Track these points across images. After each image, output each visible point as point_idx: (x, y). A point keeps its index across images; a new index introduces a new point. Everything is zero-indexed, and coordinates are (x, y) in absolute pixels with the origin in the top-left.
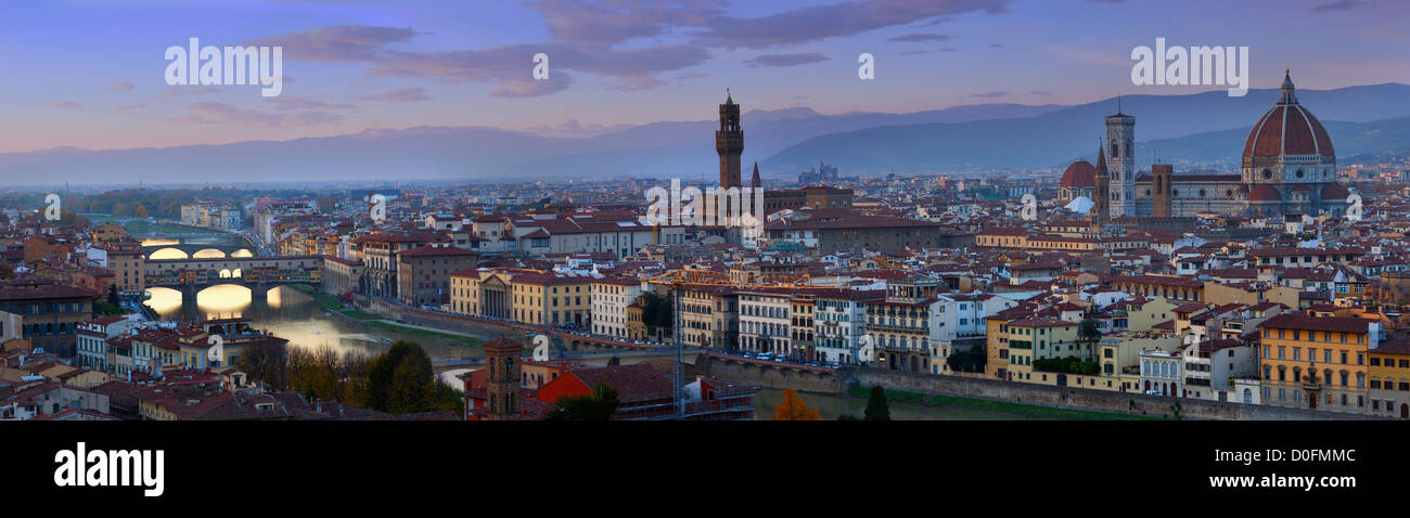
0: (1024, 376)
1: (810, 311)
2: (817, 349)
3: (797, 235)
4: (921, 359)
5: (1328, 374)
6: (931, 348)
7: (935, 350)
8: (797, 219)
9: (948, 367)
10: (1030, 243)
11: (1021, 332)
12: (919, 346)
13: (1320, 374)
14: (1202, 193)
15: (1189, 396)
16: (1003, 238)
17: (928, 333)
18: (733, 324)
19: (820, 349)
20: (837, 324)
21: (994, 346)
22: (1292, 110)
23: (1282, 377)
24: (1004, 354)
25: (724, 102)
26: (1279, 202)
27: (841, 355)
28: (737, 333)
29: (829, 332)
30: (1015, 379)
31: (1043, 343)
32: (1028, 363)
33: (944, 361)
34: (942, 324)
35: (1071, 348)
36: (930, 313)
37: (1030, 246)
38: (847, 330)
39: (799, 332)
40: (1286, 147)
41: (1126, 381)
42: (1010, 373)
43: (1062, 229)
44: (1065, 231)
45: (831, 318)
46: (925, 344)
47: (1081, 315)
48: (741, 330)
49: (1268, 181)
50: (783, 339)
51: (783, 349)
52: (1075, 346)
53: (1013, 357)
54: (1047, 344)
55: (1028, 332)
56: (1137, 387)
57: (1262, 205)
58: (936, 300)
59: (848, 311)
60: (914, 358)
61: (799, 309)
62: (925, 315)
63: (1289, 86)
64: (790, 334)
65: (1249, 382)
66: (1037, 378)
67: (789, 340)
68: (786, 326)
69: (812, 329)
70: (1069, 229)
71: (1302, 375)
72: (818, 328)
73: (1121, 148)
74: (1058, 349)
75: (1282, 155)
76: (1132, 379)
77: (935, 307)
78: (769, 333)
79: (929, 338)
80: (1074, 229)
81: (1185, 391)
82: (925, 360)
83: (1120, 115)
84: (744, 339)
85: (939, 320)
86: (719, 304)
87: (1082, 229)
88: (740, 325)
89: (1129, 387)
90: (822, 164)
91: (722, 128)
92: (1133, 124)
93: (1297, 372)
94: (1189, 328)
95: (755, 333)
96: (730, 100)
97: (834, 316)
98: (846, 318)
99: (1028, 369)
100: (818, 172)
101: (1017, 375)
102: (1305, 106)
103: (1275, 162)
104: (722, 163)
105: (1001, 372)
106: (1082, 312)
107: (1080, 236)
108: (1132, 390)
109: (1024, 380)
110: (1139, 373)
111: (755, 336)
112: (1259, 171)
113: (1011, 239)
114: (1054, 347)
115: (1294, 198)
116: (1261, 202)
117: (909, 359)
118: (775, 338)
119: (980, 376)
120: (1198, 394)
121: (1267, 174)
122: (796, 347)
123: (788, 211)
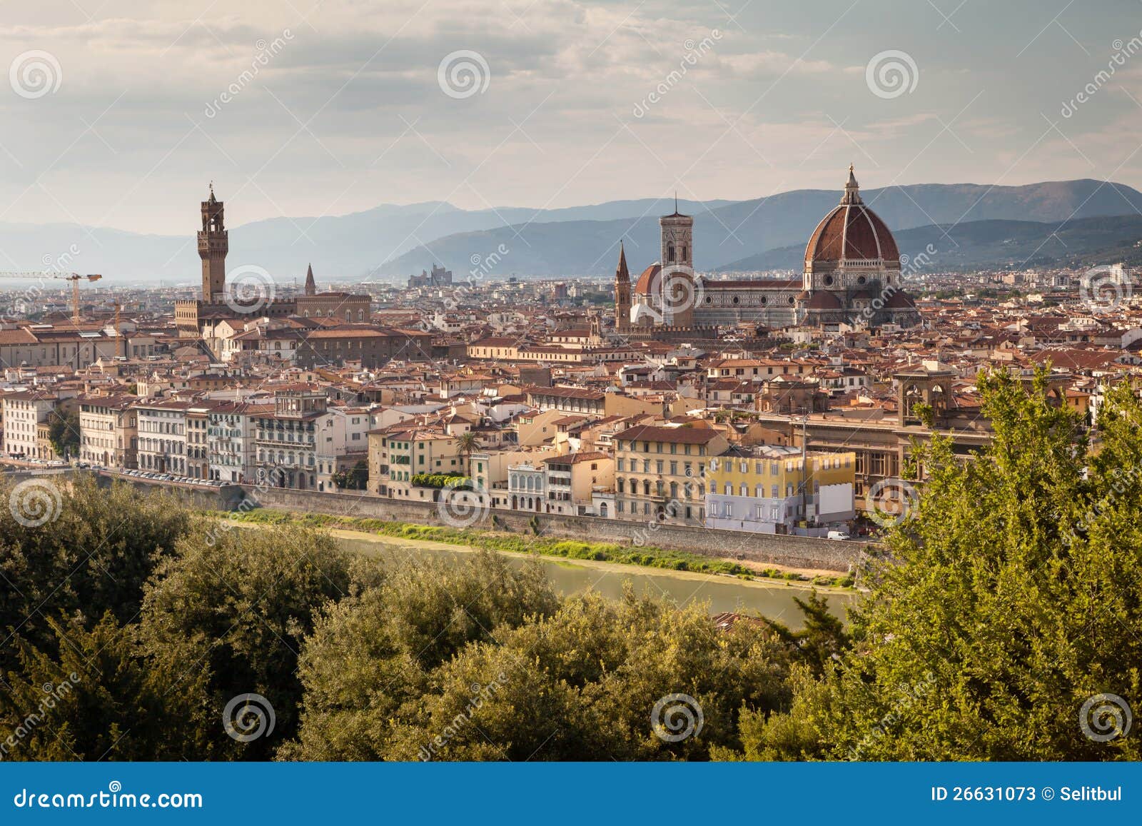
0: (403, 492)
1: (204, 427)
2: (211, 466)
3: (272, 345)
4: (308, 476)
5: (674, 485)
6: (317, 464)
7: (321, 466)
8: (274, 328)
9: (333, 484)
10: (521, 354)
11: (399, 446)
12: (306, 462)
13: (667, 487)
14: (736, 300)
15: (552, 512)
16: (495, 349)
17: (314, 448)
18: (134, 441)
19: (215, 467)
20: (230, 439)
21: (375, 461)
22: (854, 211)
23: (634, 490)
24: (384, 469)
25: (207, 199)
26: (839, 310)
27: (234, 474)
28: (136, 450)
29: (222, 449)
30: (396, 496)
31: (422, 458)
32: (407, 479)
33: (329, 478)
34: (329, 439)
35: (453, 463)
36: (316, 427)
37: (521, 357)
38: (239, 446)
39: (194, 449)
40: (846, 252)
41: (496, 497)
42: (390, 490)
43: (563, 339)
44: (567, 341)
45: (224, 433)
46: (311, 461)
47: (467, 428)
48: (139, 448)
49: (829, 288)
50: (179, 457)
51: (179, 467)
52: (458, 460)
53: (393, 472)
54: (426, 460)
55: (406, 447)
56: (505, 502)
57: (821, 314)
58: (325, 413)
59: (239, 426)
60: (302, 475)
61: (193, 424)
62: (311, 429)
63: (853, 184)
64: (185, 451)
65: (605, 496)
66: (415, 495)
67: (185, 458)
68: (181, 444)
69: (206, 446)
70: (570, 339)
71: (651, 488)
72: (211, 444)
73: (678, 251)
74: (439, 463)
75: (843, 259)
76: (500, 494)
77: (321, 422)
78: (165, 450)
79: (315, 453)
80: (575, 339)
81: (548, 506)
82: (312, 478)
83: (676, 215)
84: (143, 457)
85: (326, 435)
86: (120, 420)
87: (583, 339)
88: (139, 442)
89: (498, 502)
90: (435, 266)
91: (204, 229)
92: (691, 225)
93: (647, 485)
94: (566, 441)
95: (154, 450)
96: (213, 197)
97: (227, 431)
98: (237, 434)
99: (406, 485)
100: (429, 276)
101: (397, 492)
102: (868, 206)
103: (835, 266)
104: (204, 267)
105: (383, 489)
106: (469, 425)
107: (579, 347)
108: (500, 506)
109: (404, 497)
110: (507, 488)
111: (153, 454)
112: (820, 276)
113: (502, 350)
114: (434, 462)
115: (855, 305)
116: (818, 310)
117: (297, 477)
118: (173, 456)
119: (363, 493)
120: (560, 509)
121: (828, 280)
122: (191, 465)
123: (266, 320)
